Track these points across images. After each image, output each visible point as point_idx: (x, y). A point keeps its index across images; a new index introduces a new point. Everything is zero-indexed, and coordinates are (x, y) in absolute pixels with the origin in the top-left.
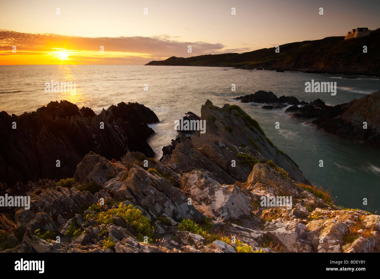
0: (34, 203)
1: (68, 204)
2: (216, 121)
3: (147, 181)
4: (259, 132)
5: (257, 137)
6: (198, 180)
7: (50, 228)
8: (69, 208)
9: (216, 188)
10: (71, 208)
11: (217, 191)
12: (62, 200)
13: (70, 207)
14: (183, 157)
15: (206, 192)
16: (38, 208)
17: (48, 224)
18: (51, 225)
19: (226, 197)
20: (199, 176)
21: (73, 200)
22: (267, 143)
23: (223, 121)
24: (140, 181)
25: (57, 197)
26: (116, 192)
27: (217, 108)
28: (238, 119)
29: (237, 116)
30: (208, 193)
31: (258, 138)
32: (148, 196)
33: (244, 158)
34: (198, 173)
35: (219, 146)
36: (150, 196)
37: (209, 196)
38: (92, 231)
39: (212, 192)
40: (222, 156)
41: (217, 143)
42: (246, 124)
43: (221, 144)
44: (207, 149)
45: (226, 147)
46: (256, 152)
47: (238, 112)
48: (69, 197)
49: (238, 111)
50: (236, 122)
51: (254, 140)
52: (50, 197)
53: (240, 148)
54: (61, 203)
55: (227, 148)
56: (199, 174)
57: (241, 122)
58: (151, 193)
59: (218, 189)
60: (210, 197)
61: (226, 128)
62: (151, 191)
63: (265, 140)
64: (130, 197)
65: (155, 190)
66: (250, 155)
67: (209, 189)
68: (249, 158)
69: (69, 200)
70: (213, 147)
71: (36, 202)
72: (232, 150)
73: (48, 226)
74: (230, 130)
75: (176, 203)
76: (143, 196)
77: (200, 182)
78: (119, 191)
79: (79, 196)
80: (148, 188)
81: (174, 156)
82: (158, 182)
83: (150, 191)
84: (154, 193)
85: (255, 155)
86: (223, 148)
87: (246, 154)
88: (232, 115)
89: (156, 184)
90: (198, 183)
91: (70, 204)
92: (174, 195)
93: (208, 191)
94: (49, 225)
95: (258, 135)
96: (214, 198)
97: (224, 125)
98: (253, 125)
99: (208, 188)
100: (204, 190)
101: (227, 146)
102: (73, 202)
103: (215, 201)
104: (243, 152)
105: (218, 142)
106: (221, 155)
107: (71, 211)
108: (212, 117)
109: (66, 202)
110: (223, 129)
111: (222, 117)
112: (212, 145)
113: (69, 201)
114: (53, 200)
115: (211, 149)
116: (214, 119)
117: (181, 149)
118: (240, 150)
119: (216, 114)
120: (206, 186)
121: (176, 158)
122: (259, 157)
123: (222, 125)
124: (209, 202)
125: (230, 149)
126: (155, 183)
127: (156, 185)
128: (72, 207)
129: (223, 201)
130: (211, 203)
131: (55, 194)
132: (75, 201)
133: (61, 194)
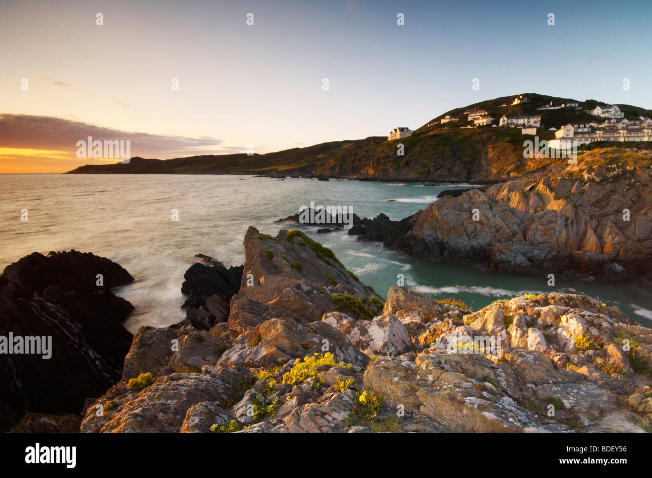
0: (141, 413)
1: (215, 389)
2: (275, 258)
3: (300, 330)
4: (337, 264)
5: (336, 272)
6: (338, 323)
7: (225, 421)
8: (219, 394)
9: (367, 324)
10: (222, 393)
11: (369, 327)
12: (201, 387)
13: (221, 391)
14: (254, 319)
15: (355, 334)
16: (157, 417)
17: (218, 416)
18: (223, 416)
19: (385, 329)
20: (337, 318)
21: (220, 381)
22: (351, 279)
23: (285, 256)
24: (292, 332)
25: (184, 386)
26: (256, 362)
27: (268, 238)
28: (305, 250)
29: (303, 246)
30: (359, 335)
31: (339, 273)
32: (313, 348)
33: (341, 300)
34: (333, 315)
35: (302, 290)
36: (315, 346)
37: (361, 338)
38: (301, 390)
39: (364, 331)
40: (311, 304)
41: (298, 287)
42: (318, 256)
43: (306, 288)
44: (285, 299)
45: (313, 290)
46: (353, 289)
47: (303, 240)
48: (211, 379)
49: (303, 238)
50: (304, 255)
51: (334, 277)
52: (171, 391)
53: (331, 289)
54: (202, 391)
55: (315, 292)
56: (336, 316)
57: (310, 253)
58: (315, 342)
59: (371, 325)
60: (363, 339)
61: (292, 267)
62: (315, 339)
63: (348, 275)
64: (286, 359)
65: (318, 337)
66: (347, 295)
67: (358, 329)
68: (348, 299)
69: (214, 382)
70: (296, 294)
71: (143, 410)
72: (322, 293)
73: (221, 419)
74: (299, 269)
75: (343, 349)
76: (305, 350)
77: (342, 325)
78: (262, 357)
79: (228, 371)
80: (308, 338)
81: (239, 322)
82: (316, 326)
83: (313, 340)
84: (319, 340)
85: (353, 293)
86: (309, 292)
87: (342, 295)
88: (296, 246)
89: (314, 329)
90: (340, 327)
91: (218, 387)
92: (339, 338)
93: (359, 332)
94: (220, 417)
95: (337, 270)
96: (369, 337)
97: (288, 262)
98: (327, 256)
99: (356, 328)
100: (353, 333)
101: (313, 288)
102: (222, 383)
103: (372, 340)
104: (335, 293)
105: (300, 284)
106: (309, 303)
107: (225, 397)
108: (266, 252)
109: (210, 388)
110: (288, 269)
111: (283, 250)
112: (293, 291)
113: (214, 384)
114: (183, 392)
115: (292, 298)
116: (270, 256)
117: (245, 309)
118: (332, 291)
119: (272, 247)
120: (353, 327)
121: (244, 324)
122: (358, 294)
123: (285, 262)
124: (365, 344)
125: (319, 292)
126: (312, 329)
127: (315, 331)
128: (223, 391)
129: (383, 336)
130: (369, 345)
131: (179, 385)
132: (223, 381)
133: (193, 381)
